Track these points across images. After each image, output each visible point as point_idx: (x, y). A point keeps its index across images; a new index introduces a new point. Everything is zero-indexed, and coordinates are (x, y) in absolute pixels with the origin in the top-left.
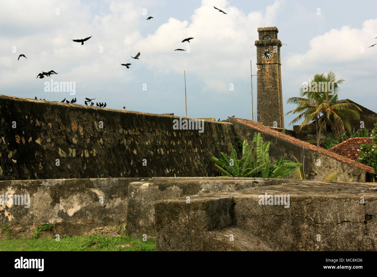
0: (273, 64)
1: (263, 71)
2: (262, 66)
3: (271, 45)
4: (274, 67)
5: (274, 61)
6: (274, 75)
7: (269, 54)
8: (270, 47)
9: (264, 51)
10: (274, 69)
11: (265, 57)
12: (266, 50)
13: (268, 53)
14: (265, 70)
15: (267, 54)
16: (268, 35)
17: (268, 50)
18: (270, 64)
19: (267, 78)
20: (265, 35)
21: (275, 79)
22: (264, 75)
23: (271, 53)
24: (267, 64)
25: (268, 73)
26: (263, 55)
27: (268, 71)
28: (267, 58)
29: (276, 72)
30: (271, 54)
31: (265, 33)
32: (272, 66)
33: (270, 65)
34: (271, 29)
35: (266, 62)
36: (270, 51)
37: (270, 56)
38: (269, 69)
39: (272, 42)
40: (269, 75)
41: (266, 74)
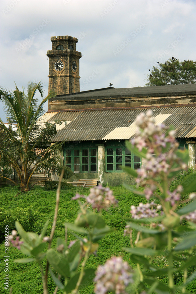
0: (64, 76)
1: (54, 84)
2: (54, 79)
3: (62, 56)
4: (65, 80)
5: (65, 73)
6: (65, 89)
7: (61, 66)
8: (62, 58)
9: (56, 63)
10: (65, 82)
11: (57, 69)
12: (58, 62)
13: (60, 64)
14: (56, 82)
15: (59, 66)
16: (61, 45)
17: (60, 62)
18: (61, 76)
19: (58, 92)
20: (58, 45)
21: (65, 93)
22: (56, 88)
23: (63, 64)
24: (58, 77)
25: (59, 86)
26: (55, 67)
27: (59, 84)
28: (59, 70)
29: (66, 86)
30: (62, 66)
31: (58, 42)
32: (63, 79)
33: (61, 78)
34: (64, 38)
35: (58, 75)
36: (62, 63)
37: (62, 68)
38: (60, 82)
39: (63, 52)
40: (60, 88)
41: (57, 88)
